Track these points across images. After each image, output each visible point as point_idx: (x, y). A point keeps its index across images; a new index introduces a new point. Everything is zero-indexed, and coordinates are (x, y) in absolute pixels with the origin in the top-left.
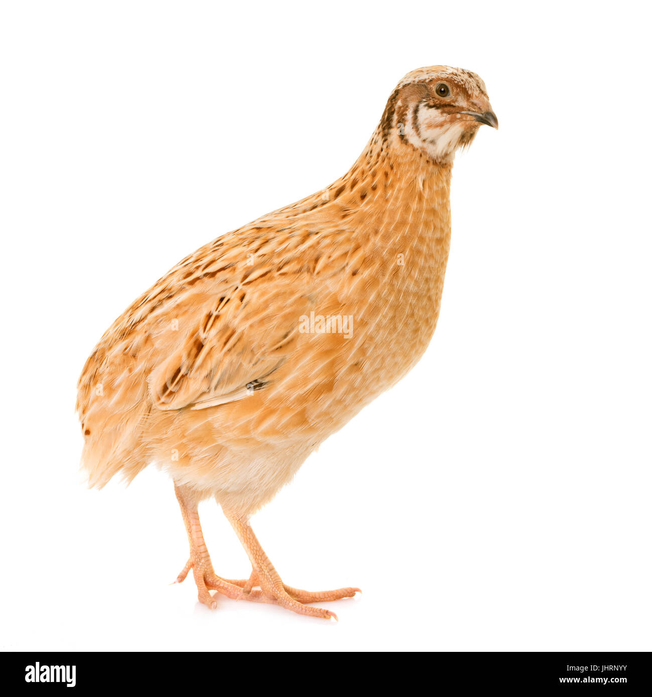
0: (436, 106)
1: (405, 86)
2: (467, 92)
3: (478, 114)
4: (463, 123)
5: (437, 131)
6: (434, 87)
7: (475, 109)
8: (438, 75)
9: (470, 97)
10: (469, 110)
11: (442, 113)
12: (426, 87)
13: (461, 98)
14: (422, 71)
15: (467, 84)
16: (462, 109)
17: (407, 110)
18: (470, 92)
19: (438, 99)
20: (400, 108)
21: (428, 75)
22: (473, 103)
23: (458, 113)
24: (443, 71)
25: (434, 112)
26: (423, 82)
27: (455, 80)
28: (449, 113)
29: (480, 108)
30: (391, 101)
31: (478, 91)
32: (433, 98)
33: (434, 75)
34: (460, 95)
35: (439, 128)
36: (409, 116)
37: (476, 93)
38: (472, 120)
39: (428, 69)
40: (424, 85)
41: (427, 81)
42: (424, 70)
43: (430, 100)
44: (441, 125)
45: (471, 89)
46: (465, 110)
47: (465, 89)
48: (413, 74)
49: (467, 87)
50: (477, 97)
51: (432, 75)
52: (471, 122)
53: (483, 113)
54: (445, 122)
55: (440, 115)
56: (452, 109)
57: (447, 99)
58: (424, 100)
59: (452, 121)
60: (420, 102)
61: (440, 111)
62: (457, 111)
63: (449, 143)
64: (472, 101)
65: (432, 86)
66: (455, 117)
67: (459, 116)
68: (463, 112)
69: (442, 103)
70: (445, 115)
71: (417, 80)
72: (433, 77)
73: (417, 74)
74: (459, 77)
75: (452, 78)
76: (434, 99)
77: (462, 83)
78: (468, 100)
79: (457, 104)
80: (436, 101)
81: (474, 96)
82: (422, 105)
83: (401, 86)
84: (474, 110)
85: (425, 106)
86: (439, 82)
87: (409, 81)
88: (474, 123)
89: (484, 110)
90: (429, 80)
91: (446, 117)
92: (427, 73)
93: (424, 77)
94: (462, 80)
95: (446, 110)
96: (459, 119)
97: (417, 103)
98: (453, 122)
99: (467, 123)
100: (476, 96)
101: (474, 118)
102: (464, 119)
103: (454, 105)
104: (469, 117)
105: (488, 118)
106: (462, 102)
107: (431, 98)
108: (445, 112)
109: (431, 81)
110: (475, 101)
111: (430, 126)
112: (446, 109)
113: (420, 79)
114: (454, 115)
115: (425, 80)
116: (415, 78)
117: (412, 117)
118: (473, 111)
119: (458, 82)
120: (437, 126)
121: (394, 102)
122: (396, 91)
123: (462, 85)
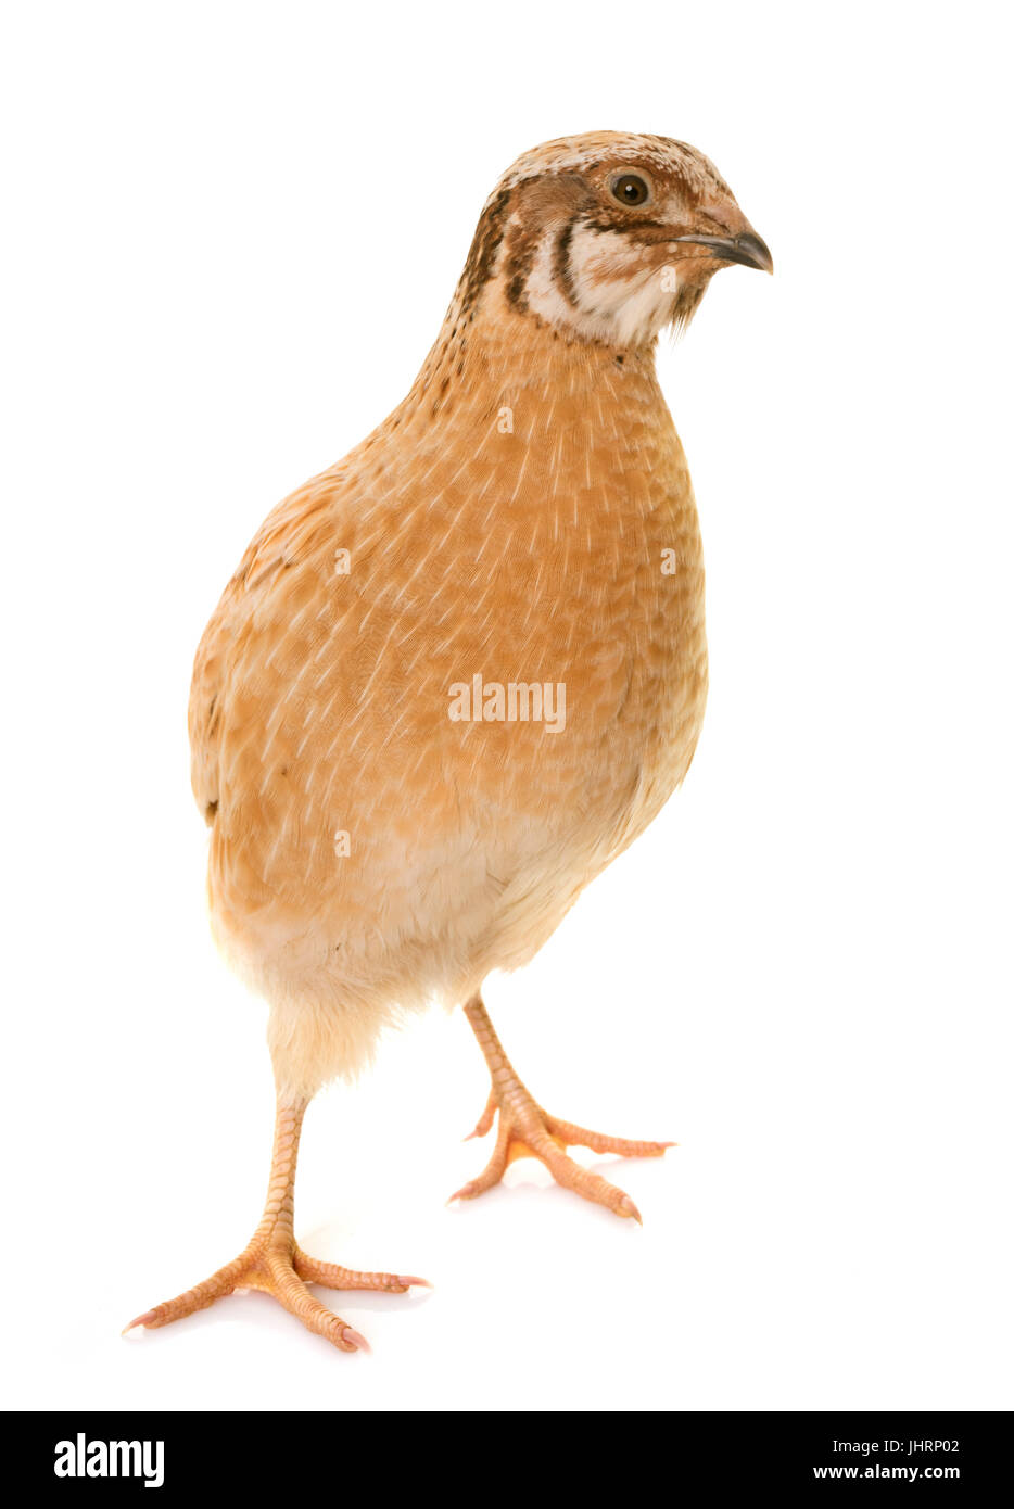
0: (618, 228)
1: (524, 183)
2: (690, 190)
3: (721, 241)
4: (682, 264)
5: (620, 287)
6: (604, 184)
7: (711, 228)
8: (612, 152)
9: (697, 201)
10: (698, 232)
11: (632, 242)
12: (582, 184)
13: (675, 205)
14: (564, 147)
15: (686, 170)
16: (681, 230)
17: (539, 239)
18: (696, 189)
19: (621, 211)
20: (517, 231)
21: (584, 154)
22: (706, 216)
23: (670, 241)
24: (622, 143)
25: (612, 242)
26: (572, 172)
27: (658, 163)
28: (648, 242)
29: (723, 226)
30: (491, 220)
31: (715, 186)
32: (606, 208)
33: (600, 154)
34: (672, 199)
35: (624, 279)
36: (545, 250)
37: (711, 190)
38: (707, 257)
39: (580, 141)
40: (578, 179)
41: (583, 168)
42: (568, 143)
43: (600, 213)
44: (630, 272)
45: (698, 183)
46: (689, 233)
47: (684, 182)
48: (541, 154)
49: (687, 177)
50: (714, 200)
51: (596, 153)
52: (703, 260)
53: (732, 236)
54: (639, 264)
55: (627, 247)
56: (655, 233)
57: (643, 209)
58: (584, 214)
59: (656, 262)
60: (574, 219)
61: (626, 237)
62: (668, 236)
63: (652, 316)
64: (703, 209)
65: (597, 179)
66: (664, 251)
67: (673, 248)
68: (683, 238)
69: (631, 220)
70: (639, 246)
71: (556, 167)
72: (598, 158)
73: (555, 153)
74: (665, 156)
75: (649, 157)
76: (609, 211)
77: (676, 168)
78: (693, 207)
79: (664, 220)
80: (615, 214)
81: (707, 197)
82: (579, 227)
83: (514, 184)
84: (710, 231)
85: (589, 227)
86: (619, 169)
87: (537, 168)
88: (711, 264)
89: (734, 230)
90: (587, 165)
91: (642, 252)
92: (581, 151)
93: (573, 159)
94: (675, 162)
95: (643, 236)
96: (674, 255)
97: (567, 223)
98: (660, 262)
99: (694, 264)
100: (711, 197)
101: (711, 251)
102: (687, 254)
103: (659, 222)
104: (697, 250)
105: (747, 250)
106: (676, 214)
107: (601, 209)
108: (640, 240)
109: (594, 166)
110: (710, 209)
111: (602, 276)
112: (643, 233)
113: (566, 163)
114: (660, 246)
115: (578, 166)
116: (550, 162)
117: (554, 255)
118: (708, 234)
119: (665, 166)
120: (618, 275)
121: (497, 221)
122: (500, 195)
123: (676, 173)
